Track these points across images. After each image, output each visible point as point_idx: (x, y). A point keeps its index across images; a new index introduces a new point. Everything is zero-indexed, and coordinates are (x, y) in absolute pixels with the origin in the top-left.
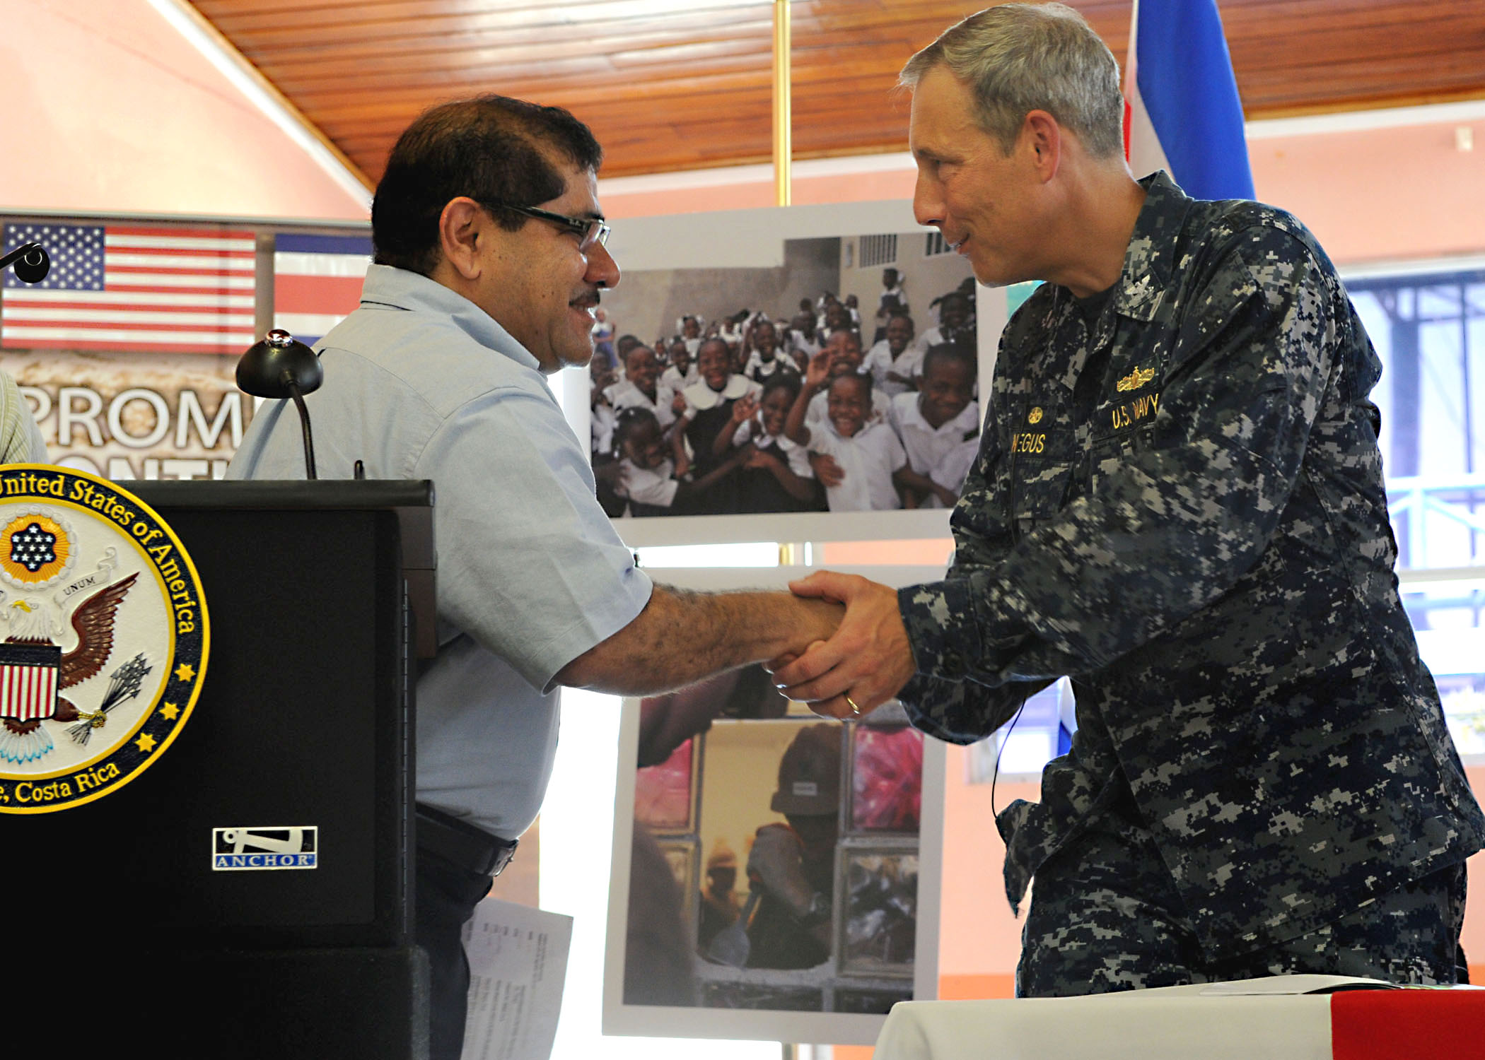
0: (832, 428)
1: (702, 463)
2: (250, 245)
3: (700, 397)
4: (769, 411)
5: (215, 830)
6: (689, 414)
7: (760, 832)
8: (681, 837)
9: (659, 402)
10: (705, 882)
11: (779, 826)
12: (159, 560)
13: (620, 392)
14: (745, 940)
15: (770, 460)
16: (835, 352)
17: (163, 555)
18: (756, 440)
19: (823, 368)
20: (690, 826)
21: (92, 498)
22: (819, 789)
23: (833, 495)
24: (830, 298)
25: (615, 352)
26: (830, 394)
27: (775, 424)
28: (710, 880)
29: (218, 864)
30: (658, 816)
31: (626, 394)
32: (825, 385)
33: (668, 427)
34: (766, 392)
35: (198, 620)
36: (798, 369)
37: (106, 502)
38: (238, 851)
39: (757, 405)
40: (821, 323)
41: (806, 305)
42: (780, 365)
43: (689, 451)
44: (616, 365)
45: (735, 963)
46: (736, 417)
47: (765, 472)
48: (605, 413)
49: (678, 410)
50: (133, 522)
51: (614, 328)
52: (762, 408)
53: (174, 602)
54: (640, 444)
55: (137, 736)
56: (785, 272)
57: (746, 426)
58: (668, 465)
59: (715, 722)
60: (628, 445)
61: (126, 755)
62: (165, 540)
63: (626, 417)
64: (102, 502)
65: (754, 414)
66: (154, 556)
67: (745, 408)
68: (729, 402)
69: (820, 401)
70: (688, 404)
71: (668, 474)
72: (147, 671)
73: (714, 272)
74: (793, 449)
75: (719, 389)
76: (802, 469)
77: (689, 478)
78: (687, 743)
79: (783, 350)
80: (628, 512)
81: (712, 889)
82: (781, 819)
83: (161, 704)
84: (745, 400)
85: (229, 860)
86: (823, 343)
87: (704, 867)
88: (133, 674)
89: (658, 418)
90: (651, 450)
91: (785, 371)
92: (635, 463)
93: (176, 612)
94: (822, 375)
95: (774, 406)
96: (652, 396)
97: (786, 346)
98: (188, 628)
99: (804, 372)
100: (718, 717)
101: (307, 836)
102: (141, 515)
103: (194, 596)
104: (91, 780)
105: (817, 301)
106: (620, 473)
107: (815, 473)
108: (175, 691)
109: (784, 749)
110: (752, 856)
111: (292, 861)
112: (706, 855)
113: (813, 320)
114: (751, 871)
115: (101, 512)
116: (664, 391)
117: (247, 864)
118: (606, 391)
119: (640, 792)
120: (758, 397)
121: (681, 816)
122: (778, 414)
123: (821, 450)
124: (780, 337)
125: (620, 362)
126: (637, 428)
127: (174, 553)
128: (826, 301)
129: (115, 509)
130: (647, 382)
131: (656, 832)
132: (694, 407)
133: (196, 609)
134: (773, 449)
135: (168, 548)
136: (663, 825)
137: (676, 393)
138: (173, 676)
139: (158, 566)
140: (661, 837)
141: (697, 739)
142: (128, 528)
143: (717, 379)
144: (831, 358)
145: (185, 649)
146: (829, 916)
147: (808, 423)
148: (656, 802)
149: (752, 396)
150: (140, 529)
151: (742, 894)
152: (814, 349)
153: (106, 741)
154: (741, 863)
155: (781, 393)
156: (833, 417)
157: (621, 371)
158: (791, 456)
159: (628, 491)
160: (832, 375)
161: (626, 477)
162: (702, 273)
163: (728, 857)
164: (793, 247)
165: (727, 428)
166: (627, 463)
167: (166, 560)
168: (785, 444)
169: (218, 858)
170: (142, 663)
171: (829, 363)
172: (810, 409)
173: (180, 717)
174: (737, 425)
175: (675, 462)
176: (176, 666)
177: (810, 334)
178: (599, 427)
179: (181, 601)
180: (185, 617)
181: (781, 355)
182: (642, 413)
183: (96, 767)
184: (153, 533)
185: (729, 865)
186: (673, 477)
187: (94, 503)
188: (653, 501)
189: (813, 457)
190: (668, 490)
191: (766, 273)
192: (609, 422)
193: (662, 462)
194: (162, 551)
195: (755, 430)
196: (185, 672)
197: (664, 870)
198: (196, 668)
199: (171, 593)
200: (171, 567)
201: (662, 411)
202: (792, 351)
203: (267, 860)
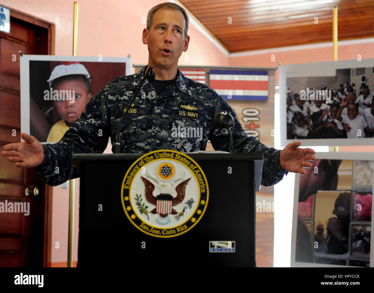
0: (348, 117)
1: (315, 126)
2: (204, 73)
3: (314, 109)
4: (332, 113)
5: (210, 242)
6: (311, 113)
7: (330, 219)
8: (310, 220)
9: (304, 110)
10: (316, 232)
11: (334, 218)
12: (196, 174)
13: (294, 108)
14: (326, 247)
15: (332, 125)
16: (349, 98)
17: (197, 173)
18: (329, 120)
19: (346, 101)
20: (312, 217)
21: (180, 158)
22: (345, 209)
23: (348, 134)
24: (348, 84)
25: (293, 97)
26: (348, 108)
27: (333, 116)
28: (317, 231)
29: (211, 250)
30: (304, 214)
31: (295, 108)
32: (346, 106)
33: (306, 117)
34: (331, 108)
35: (206, 189)
36: (339, 102)
37: (183, 160)
38: (216, 247)
39: (329, 111)
40: (345, 90)
41: (341, 86)
42: (335, 101)
43: (311, 123)
44: (293, 101)
45: (324, 252)
46: (323, 114)
47: (331, 128)
48: (290, 113)
49: (309, 112)
50: (190, 164)
51: (292, 92)
52: (330, 112)
53: (200, 185)
54: (299, 121)
55: (191, 218)
56: (336, 77)
57: (326, 117)
58: (306, 126)
59: (319, 191)
60: (296, 121)
61: (189, 223)
62: (198, 169)
63: (296, 114)
64: (183, 159)
65: (328, 113)
66: (195, 173)
67: (326, 112)
68: (322, 110)
69: (345, 110)
70: (311, 111)
71: (306, 128)
72: (194, 202)
73: (318, 78)
74: (338, 123)
75: (319, 107)
76: (340, 127)
77: (311, 129)
78: (311, 196)
79: (335, 97)
80: (296, 138)
81: (318, 233)
82: (335, 216)
83: (197, 210)
84: (326, 110)
85: (214, 250)
86: (346, 95)
87: (316, 228)
88: (190, 203)
89: (304, 114)
90: (302, 122)
91: (336, 103)
92: (298, 125)
93: (201, 187)
94: (345, 104)
95: (333, 111)
96: (302, 108)
97: (336, 96)
98: (203, 191)
99: (341, 103)
100: (319, 190)
101: (233, 244)
102: (192, 163)
103: (205, 183)
104: (180, 229)
105: (344, 84)
106: (294, 128)
107: (344, 128)
108: (201, 207)
109: (336, 198)
110: (328, 225)
111: (229, 250)
112: (316, 225)
113: (343, 90)
114: (328, 229)
115: (182, 162)
116: (305, 108)
117: (218, 251)
118: (291, 107)
119: (299, 208)
120: (329, 109)
121: (310, 215)
122: (334, 113)
123: (345, 123)
124: (334, 94)
125: (294, 100)
126: (298, 117)
127: (200, 172)
128: (347, 85)
129: (186, 161)
130: (301, 105)
131: (303, 219)
132: (313, 112)
133: (205, 186)
134: (333, 122)
135: (198, 171)
136: (305, 217)
137: (308, 108)
138: (200, 204)
139: (196, 175)
140: (305, 220)
141: (314, 195)
142: (189, 166)
143: (318, 105)
144: (348, 99)
145: (203, 196)
146: (347, 242)
147: (342, 116)
148: (303, 211)
149: (327, 109)
150: (192, 166)
151: (325, 235)
152: (343, 97)
153: (184, 220)
154: (325, 227)
155: (335, 108)
156: (348, 114)
157: (294, 102)
158: (338, 124)
159: (296, 133)
160: (348, 103)
161: (295, 129)
162: (315, 78)
163: (322, 226)
164: (338, 71)
165: (321, 117)
166: (296, 125)
167: (198, 174)
168: (336, 121)
169: (211, 249)
170: (192, 200)
171: (347, 101)
172: (343, 112)
173: (202, 213)
174: (324, 116)
175: (308, 126)
176: (201, 200)
177: (343, 93)
178: (289, 116)
179: (202, 184)
180: (203, 188)
181: (335, 99)
182: (299, 113)
183: (182, 226)
184: (195, 167)
185: (322, 227)
186: (307, 129)
187: (181, 160)
188: (303, 135)
189: (343, 124)
190: (306, 132)
191: (332, 78)
192: (291, 115)
193: (304, 125)
194: (197, 172)
195: (328, 117)
196: (203, 202)
197: (305, 228)
198: (205, 201)
199: (199, 182)
200: (199, 176)
201: (305, 112)
202: (338, 98)
203: (223, 250)
